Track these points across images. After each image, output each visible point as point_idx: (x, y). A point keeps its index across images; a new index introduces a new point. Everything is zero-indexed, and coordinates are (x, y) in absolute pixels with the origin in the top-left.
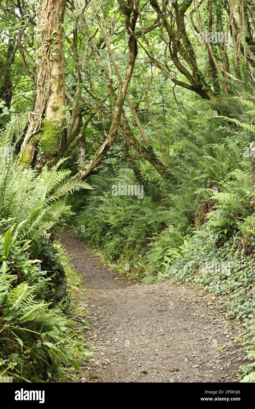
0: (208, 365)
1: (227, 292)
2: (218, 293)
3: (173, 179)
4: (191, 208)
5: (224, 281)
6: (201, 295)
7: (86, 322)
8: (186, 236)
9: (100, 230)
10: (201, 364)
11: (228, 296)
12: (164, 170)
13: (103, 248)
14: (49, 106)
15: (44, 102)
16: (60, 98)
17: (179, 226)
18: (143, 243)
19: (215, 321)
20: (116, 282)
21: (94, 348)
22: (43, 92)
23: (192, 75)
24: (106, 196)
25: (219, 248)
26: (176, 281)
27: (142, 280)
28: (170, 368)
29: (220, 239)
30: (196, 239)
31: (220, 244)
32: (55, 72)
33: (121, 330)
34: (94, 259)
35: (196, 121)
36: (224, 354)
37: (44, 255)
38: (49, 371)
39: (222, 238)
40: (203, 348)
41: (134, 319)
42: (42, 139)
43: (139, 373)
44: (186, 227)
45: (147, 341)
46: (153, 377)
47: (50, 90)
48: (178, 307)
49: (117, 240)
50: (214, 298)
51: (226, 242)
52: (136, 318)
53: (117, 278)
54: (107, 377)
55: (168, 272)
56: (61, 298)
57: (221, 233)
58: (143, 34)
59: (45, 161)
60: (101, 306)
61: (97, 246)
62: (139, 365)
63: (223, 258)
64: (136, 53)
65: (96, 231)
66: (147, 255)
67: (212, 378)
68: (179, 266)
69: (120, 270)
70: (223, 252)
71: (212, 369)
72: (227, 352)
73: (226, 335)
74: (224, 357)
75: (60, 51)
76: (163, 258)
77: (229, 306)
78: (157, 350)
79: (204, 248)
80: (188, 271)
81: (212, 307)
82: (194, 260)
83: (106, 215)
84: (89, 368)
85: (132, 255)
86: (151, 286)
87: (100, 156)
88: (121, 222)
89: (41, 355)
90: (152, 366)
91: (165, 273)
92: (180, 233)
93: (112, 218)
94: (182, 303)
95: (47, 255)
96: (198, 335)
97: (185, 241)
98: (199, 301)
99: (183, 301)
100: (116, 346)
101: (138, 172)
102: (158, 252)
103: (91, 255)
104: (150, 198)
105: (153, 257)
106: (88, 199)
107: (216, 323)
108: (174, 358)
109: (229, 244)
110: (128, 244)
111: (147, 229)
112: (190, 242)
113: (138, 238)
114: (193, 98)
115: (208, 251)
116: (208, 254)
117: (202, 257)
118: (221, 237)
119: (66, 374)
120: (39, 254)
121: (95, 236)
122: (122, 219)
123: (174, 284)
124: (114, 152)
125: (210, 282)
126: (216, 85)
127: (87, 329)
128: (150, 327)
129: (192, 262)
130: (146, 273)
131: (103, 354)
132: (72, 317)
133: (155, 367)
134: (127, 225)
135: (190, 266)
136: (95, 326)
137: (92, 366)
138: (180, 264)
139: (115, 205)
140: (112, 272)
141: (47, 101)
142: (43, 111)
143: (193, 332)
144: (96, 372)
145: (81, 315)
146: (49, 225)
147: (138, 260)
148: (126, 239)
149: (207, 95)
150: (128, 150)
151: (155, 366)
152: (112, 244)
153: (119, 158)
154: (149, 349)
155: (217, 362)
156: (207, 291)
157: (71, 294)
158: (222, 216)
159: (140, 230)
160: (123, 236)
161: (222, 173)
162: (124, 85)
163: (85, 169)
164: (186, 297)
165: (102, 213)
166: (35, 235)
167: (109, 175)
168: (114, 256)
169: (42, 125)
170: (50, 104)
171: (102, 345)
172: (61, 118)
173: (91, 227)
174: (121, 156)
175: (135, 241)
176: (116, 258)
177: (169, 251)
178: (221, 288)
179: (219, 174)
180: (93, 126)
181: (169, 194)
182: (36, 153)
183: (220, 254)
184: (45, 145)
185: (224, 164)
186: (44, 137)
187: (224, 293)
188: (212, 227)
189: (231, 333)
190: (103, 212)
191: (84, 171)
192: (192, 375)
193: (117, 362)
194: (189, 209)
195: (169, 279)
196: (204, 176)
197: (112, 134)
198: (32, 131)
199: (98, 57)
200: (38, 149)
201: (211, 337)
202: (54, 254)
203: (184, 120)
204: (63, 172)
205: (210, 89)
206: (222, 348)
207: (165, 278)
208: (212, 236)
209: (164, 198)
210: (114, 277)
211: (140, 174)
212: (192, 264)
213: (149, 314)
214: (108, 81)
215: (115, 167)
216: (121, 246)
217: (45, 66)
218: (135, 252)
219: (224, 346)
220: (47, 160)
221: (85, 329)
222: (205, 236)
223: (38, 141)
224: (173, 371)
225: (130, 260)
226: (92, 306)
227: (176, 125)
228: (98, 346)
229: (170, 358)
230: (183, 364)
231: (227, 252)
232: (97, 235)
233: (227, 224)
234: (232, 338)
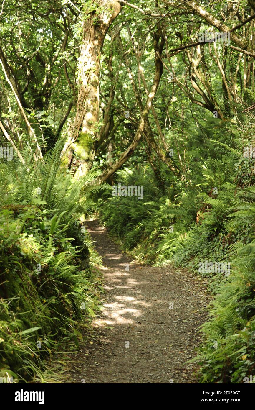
0: (185, 321)
2: (204, 276)
6: (191, 276)
7: (102, 288)
9: (122, 221)
10: (179, 321)
13: (123, 237)
14: (85, 122)
15: (82, 118)
16: (95, 115)
17: (185, 222)
19: (197, 294)
21: (106, 305)
22: (81, 110)
23: (207, 95)
25: (209, 242)
28: (157, 322)
29: (211, 235)
31: (210, 239)
32: (92, 94)
34: (115, 246)
36: (197, 315)
39: (213, 234)
40: (183, 310)
47: (87, 109)
50: (200, 279)
51: (215, 237)
57: (212, 230)
58: (168, 57)
59: (79, 164)
61: (118, 235)
62: (136, 318)
63: (211, 249)
64: (161, 72)
65: (119, 221)
70: (212, 245)
71: (186, 324)
72: (199, 314)
73: (201, 303)
74: (196, 317)
76: (169, 248)
77: (210, 285)
79: (199, 241)
80: (185, 258)
81: (197, 286)
83: (129, 207)
85: (147, 244)
86: (156, 268)
87: (125, 158)
88: (140, 215)
91: (169, 259)
93: (133, 210)
96: (182, 302)
98: (189, 280)
99: (177, 280)
101: (158, 173)
102: (166, 242)
103: (113, 242)
105: (162, 246)
107: (197, 296)
108: (162, 316)
109: (217, 239)
110: (144, 235)
115: (201, 244)
116: (201, 246)
117: (197, 248)
118: (211, 233)
121: (117, 226)
122: (141, 212)
123: (173, 267)
126: (227, 105)
127: (102, 293)
129: (189, 251)
133: (147, 320)
134: (145, 218)
135: (187, 254)
138: (181, 253)
142: (80, 125)
145: (99, 283)
147: (150, 249)
148: (143, 230)
152: (131, 234)
155: (191, 320)
156: (196, 274)
158: (214, 217)
162: (149, 99)
163: (112, 168)
164: (180, 277)
168: (132, 244)
169: (79, 136)
170: (86, 119)
176: (133, 246)
177: (174, 242)
182: (73, 157)
183: (210, 246)
186: (80, 146)
187: (208, 276)
188: (206, 225)
189: (205, 303)
190: (126, 205)
191: (111, 170)
192: (171, 327)
197: (137, 140)
198: (71, 140)
200: (74, 154)
201: (190, 304)
202: (82, 236)
205: (221, 109)
206: (196, 311)
208: (206, 232)
211: (160, 174)
212: (189, 253)
213: (149, 287)
214: (137, 93)
216: (139, 235)
217: (85, 89)
219: (198, 310)
220: (81, 163)
222: (200, 231)
226: (107, 278)
229: (159, 315)
230: (167, 320)
231: (215, 245)
232: (119, 225)
233: (217, 223)
234: (204, 305)
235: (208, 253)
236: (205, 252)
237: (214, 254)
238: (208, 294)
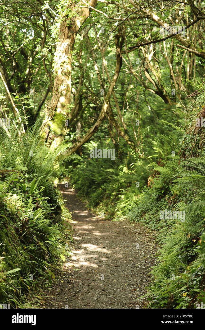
0: (137, 265)
2: (153, 229)
5: (158, 222)
6: (143, 229)
7: (71, 238)
9: (88, 184)
10: (133, 265)
13: (89, 197)
14: (59, 104)
16: (67, 99)
22: (56, 95)
23: (157, 84)
25: (158, 202)
26: (130, 220)
28: (115, 265)
29: (159, 196)
31: (159, 199)
34: (82, 204)
36: (147, 261)
39: (161, 195)
40: (136, 256)
45: (105, 250)
47: (61, 94)
48: (127, 235)
50: (150, 231)
51: (162, 198)
57: (160, 192)
58: (127, 53)
59: (54, 138)
61: (85, 195)
62: (98, 262)
63: (159, 208)
64: (121, 65)
65: (85, 184)
70: (160, 204)
71: (139, 268)
72: (149, 260)
73: (151, 251)
76: (126, 206)
77: (158, 236)
79: (149, 201)
80: (138, 215)
81: (148, 237)
83: (93, 173)
85: (108, 203)
86: (115, 222)
88: (102, 179)
93: (97, 176)
97: (140, 196)
98: (141, 233)
99: (131, 232)
101: (117, 146)
102: (123, 202)
103: (80, 201)
105: (120, 205)
107: (147, 245)
108: (119, 261)
109: (164, 200)
110: (106, 195)
112: (143, 197)
113: (113, 192)
115: (152, 203)
116: (151, 205)
117: (148, 207)
119: (57, 262)
121: (84, 188)
122: (104, 177)
123: (129, 222)
124: (102, 129)
125: (150, 222)
127: (71, 242)
129: (142, 209)
130: (115, 215)
131: (79, 255)
134: (106, 182)
135: (140, 211)
138: (135, 210)
139: (100, 167)
140: (93, 214)
141: (58, 101)
142: (55, 106)
145: (69, 234)
147: (111, 207)
148: (105, 192)
149: (166, 99)
150: (111, 130)
151: (107, 263)
152: (95, 194)
154: (105, 255)
155: (142, 264)
156: (147, 227)
157: (63, 221)
158: (162, 182)
162: (111, 87)
163: (80, 142)
164: (134, 230)
168: (96, 203)
169: (54, 115)
170: (60, 102)
176: (97, 205)
177: (130, 201)
178: (155, 226)
182: (49, 132)
183: (158, 205)
186: (55, 123)
187: (157, 229)
188: (156, 189)
189: (154, 250)
190: (91, 171)
192: (127, 269)
198: (48, 119)
200: (50, 130)
201: (142, 251)
202: (56, 196)
206: (146, 257)
208: (155, 194)
211: (119, 147)
214: (101, 82)
216: (101, 196)
218: (110, 201)
219: (148, 257)
220: (56, 137)
223: (51, 125)
224: (117, 267)
229: (117, 260)
230: (123, 264)
231: (162, 204)
233: (164, 187)
234: (153, 253)
235: (157, 211)
236: (154, 210)
238: (157, 244)
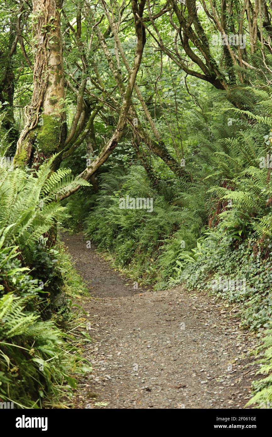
0: (219, 380)
1: (241, 299)
2: (231, 301)
3: (187, 177)
4: (205, 207)
6: (213, 302)
7: (87, 334)
8: (200, 238)
9: (111, 233)
10: (210, 380)
11: (242, 304)
12: (177, 166)
13: (114, 251)
14: (46, 99)
15: (42, 95)
16: (59, 90)
17: (193, 227)
18: (155, 246)
19: (228, 331)
20: (126, 289)
21: (94, 362)
22: (40, 84)
23: (205, 63)
24: (117, 195)
25: (233, 251)
26: (188, 288)
27: (153, 287)
28: (176, 385)
29: (235, 242)
30: (210, 242)
31: (234, 247)
32: (53, 62)
33: (125, 342)
34: (105, 263)
35: (212, 113)
36: (236, 368)
37: (40, 262)
38: (41, 390)
39: (237, 240)
40: (212, 361)
41: (139, 330)
42: (40, 134)
43: (142, 391)
44: (200, 229)
45: (152, 354)
46: (157, 395)
47: (48, 82)
48: (188, 316)
49: (128, 242)
50: (227, 306)
51: (240, 244)
52: (142, 329)
53: (128, 284)
54: (106, 395)
55: (180, 278)
56: (59, 308)
57: (235, 235)
58: (151, 20)
59: (43, 159)
60: (105, 316)
61: (108, 249)
62: (143, 381)
63: (237, 261)
64: (144, 41)
65: (107, 233)
66: (159, 258)
67: (222, 395)
68: (192, 270)
69: (131, 275)
70: (237, 255)
71: (222, 385)
72: (239, 366)
73: (238, 347)
74: (236, 372)
75: (58, 39)
76: (175, 262)
77: (244, 314)
78: (163, 365)
79: (217, 252)
80: (200, 277)
81: (225, 316)
82: (207, 264)
83: (117, 216)
84: (88, 386)
85: (144, 259)
86: (161, 293)
87: (107, 152)
88: (132, 223)
89: (32, 372)
90: (157, 383)
91: (176, 278)
92: (193, 235)
93: (123, 219)
94: (193, 312)
95: (43, 261)
96: (208, 347)
97: (198, 243)
98: (211, 309)
99: (194, 310)
100: (119, 361)
101: (150, 169)
102: (170, 255)
103: (102, 259)
104: (162, 198)
105: (165, 261)
106: (98, 199)
107: (229, 333)
108: (181, 374)
109: (244, 247)
110: (140, 247)
111: (159, 230)
112: (203, 245)
113: (150, 241)
114: (209, 89)
115: (222, 255)
116: (222, 257)
117: (215, 261)
118: (235, 239)
119: (62, 393)
120: (34, 260)
121: (106, 239)
122: (133, 220)
123: (185, 290)
124: (124, 148)
126: (231, 74)
127: (88, 342)
128: (156, 339)
129: (205, 266)
130: (158, 278)
131: (103, 369)
132: (71, 329)
134: (139, 227)
135: (202, 270)
136: (96, 339)
137: (91, 383)
138: (192, 268)
140: (123, 277)
141: (44, 94)
142: (40, 104)
143: (203, 344)
144: (95, 389)
145: (82, 326)
146: (45, 229)
147: (149, 265)
148: (138, 241)
149: (221, 85)
150: (138, 146)
151: (159, 382)
152: (123, 247)
153: (131, 154)
154: (154, 363)
155: (228, 377)
156: (220, 298)
157: (71, 304)
158: (236, 216)
159: (152, 231)
160: (135, 239)
161: (237, 170)
162: (132, 76)
163: (92, 167)
164: (197, 305)
165: (112, 214)
166: (28, 240)
167: (121, 173)
168: (126, 260)
169: (40, 120)
170: (48, 96)
171: (103, 360)
172: (60, 111)
173: (101, 229)
174: (132, 153)
175: (147, 244)
176: (127, 262)
177: (181, 254)
178: (235, 295)
179: (233, 171)
180: (104, 120)
181: (182, 193)
182: (33, 150)
183: (235, 257)
184: (43, 141)
185: (239, 159)
186: (42, 133)
187: (239, 300)
188: (226, 228)
189: (244, 345)
190: (114, 213)
191: (91, 169)
192: (199, 392)
193: (119, 378)
194: (203, 209)
195: (181, 285)
196: (218, 173)
197: (120, 129)
198: (29, 126)
199: (105, 46)
200: (35, 145)
201: (222, 349)
202: (51, 260)
203: (199, 112)
204: (63, 171)
205: (225, 79)
206: (233, 361)
207: (177, 284)
208: (226, 238)
209: (177, 197)
210: (125, 282)
211: (152, 171)
212: (205, 269)
213: (156, 325)
214: (116, 72)
215: (126, 164)
216: (133, 248)
217: (42, 55)
218: (147, 255)
219: (236, 359)
220: (45, 158)
221: (85, 342)
222: (218, 238)
223: (36, 137)
224: (179, 388)
225: (142, 264)
226: (95, 316)
227: (191, 118)
228: (99, 361)
229: (177, 373)
230: (191, 380)
231: (242, 255)
232: (108, 237)
233: (241, 224)
234: (245, 350)
235: (234, 267)
236: (228, 266)
237: (242, 268)
238: (245, 329)
